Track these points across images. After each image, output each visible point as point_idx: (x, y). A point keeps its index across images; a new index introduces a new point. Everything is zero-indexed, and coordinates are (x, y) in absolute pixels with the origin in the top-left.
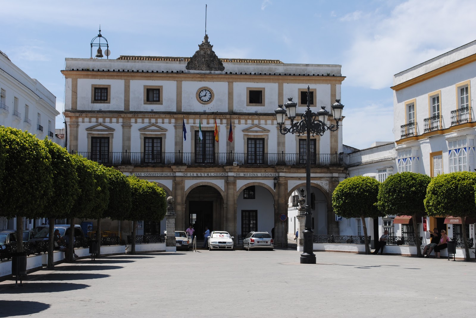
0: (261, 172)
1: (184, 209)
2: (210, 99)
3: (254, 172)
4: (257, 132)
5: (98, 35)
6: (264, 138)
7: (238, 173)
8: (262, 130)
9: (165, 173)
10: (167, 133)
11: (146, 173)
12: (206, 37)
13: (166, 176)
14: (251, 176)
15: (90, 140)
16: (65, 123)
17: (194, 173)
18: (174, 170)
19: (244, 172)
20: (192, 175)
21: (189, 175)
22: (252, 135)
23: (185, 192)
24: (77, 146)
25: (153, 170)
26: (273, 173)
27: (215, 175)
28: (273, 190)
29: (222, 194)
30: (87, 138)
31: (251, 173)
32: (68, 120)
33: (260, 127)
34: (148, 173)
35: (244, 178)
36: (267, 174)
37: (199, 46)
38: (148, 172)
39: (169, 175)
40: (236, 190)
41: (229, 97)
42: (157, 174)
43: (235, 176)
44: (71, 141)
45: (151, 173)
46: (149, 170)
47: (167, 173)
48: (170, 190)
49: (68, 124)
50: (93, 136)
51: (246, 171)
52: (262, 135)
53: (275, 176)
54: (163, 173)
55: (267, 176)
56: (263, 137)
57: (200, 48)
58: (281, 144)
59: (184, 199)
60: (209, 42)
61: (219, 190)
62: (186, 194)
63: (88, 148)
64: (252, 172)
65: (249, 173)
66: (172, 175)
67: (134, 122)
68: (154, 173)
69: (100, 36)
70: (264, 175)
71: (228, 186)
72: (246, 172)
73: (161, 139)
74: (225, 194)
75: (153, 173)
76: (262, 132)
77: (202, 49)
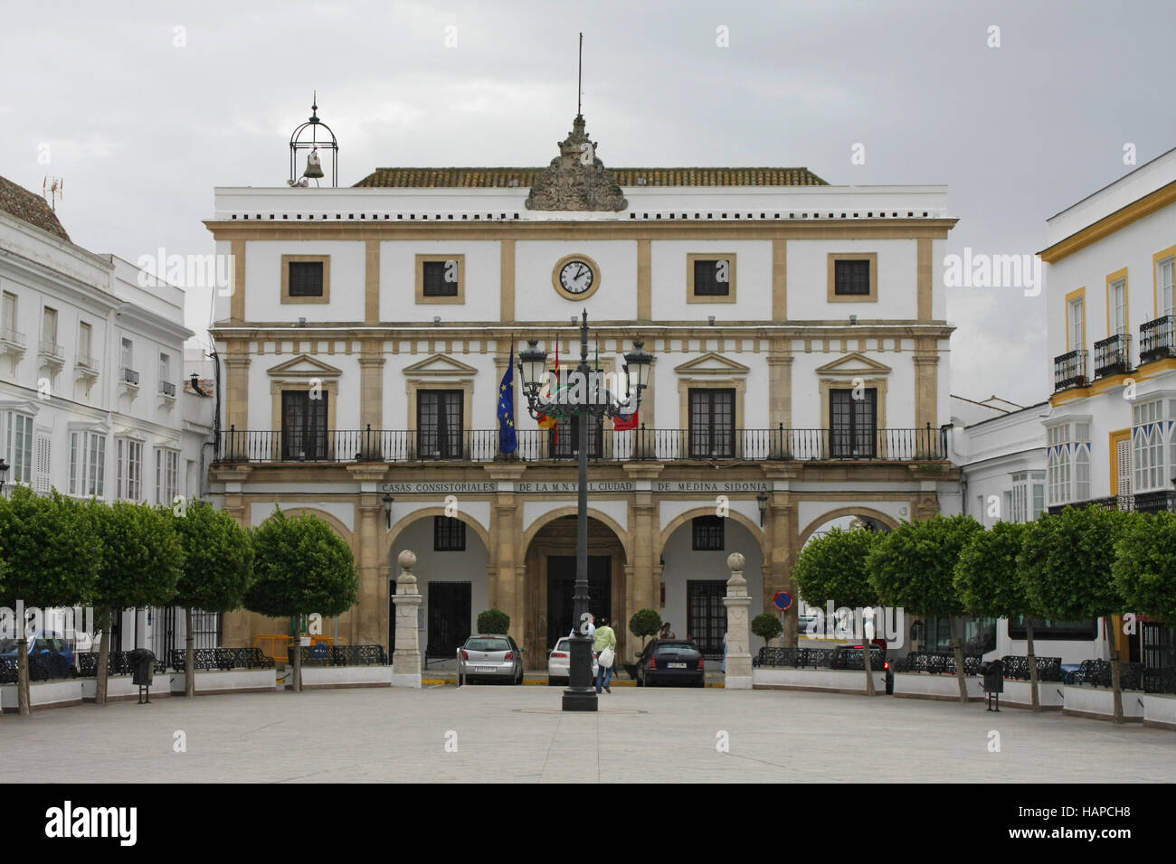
0: (725, 480)
1: (521, 579)
2: (589, 287)
3: (709, 480)
4: (714, 372)
5: (310, 119)
6: (735, 389)
7: (664, 483)
8: (728, 367)
9: (471, 484)
10: (477, 380)
11: (423, 484)
12: (579, 122)
13: (474, 490)
14: (700, 490)
15: (279, 398)
16: (215, 355)
17: (547, 484)
18: (493, 477)
19: (680, 480)
20: (541, 487)
21: (533, 488)
22: (701, 380)
23: (525, 533)
24: (245, 415)
25: (440, 477)
26: (757, 483)
27: (603, 487)
28: (757, 528)
29: (621, 537)
30: (272, 394)
31: (699, 483)
32: (222, 348)
33: (722, 360)
34: (428, 484)
35: (681, 495)
36: (742, 484)
37: (560, 145)
38: (425, 481)
39: (481, 488)
40: (658, 528)
41: (639, 280)
42: (450, 487)
43: (654, 490)
44: (229, 401)
45: (436, 483)
46: (428, 477)
47: (476, 484)
48: (483, 528)
49: (222, 358)
50: (286, 388)
51: (683, 476)
52: (728, 382)
53: (764, 490)
54: (467, 483)
55: (742, 489)
56: (731, 386)
57: (562, 152)
58: (780, 404)
59: (522, 551)
60: (588, 134)
61: (612, 527)
62: (525, 539)
63: (274, 421)
64: (702, 480)
65: (693, 483)
66: (488, 488)
67: (391, 350)
68: (444, 484)
69: (314, 121)
70: (734, 486)
71: (635, 516)
72: (685, 480)
73: (461, 393)
74: (630, 537)
75: (440, 483)
76: (729, 373)
77: (568, 154)
